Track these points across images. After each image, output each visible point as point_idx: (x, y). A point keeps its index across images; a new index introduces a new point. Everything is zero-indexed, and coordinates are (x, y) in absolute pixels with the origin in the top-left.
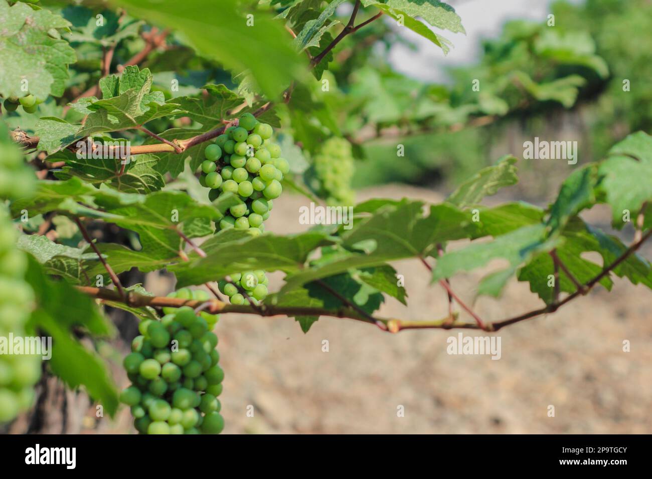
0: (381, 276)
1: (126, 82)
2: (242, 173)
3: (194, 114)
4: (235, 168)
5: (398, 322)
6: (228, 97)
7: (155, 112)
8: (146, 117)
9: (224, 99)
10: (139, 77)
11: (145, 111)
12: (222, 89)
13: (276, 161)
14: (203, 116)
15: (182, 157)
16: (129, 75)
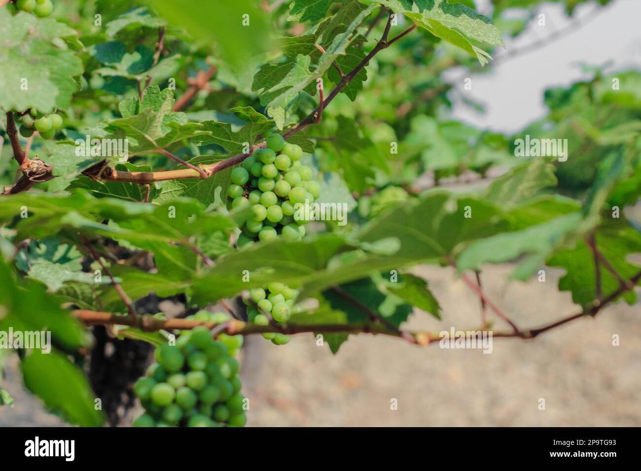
0: (413, 289)
1: (146, 104)
2: (270, 197)
3: (223, 140)
4: (263, 192)
5: (428, 334)
6: (257, 121)
7: (177, 133)
8: (167, 139)
9: (253, 123)
10: (160, 98)
11: (166, 133)
12: (251, 113)
13: (306, 184)
14: (232, 141)
15: (212, 187)
16: (149, 96)
